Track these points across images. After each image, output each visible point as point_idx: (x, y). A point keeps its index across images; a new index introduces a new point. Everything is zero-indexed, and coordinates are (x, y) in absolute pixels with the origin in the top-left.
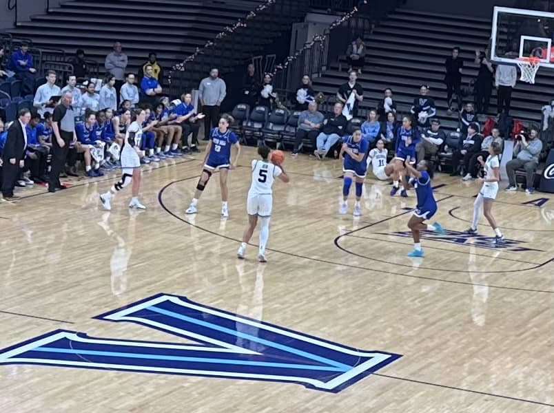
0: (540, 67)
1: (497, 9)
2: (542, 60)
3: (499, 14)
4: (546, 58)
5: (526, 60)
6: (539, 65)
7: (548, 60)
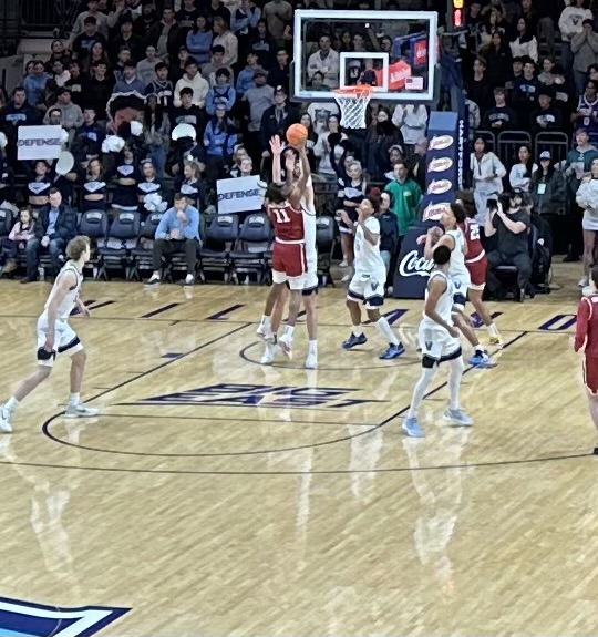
0: (372, 101)
1: (300, 14)
2: (374, 89)
3: (304, 21)
4: (381, 85)
5: (351, 91)
6: (370, 97)
7: (385, 87)
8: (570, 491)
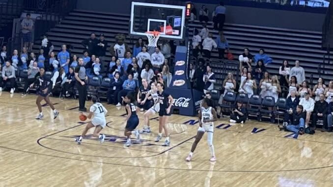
0: (160, 37)
1: (134, 4)
2: (161, 33)
3: (135, 6)
4: (163, 32)
5: (152, 33)
6: (159, 36)
7: (164, 33)
8: (238, 183)
